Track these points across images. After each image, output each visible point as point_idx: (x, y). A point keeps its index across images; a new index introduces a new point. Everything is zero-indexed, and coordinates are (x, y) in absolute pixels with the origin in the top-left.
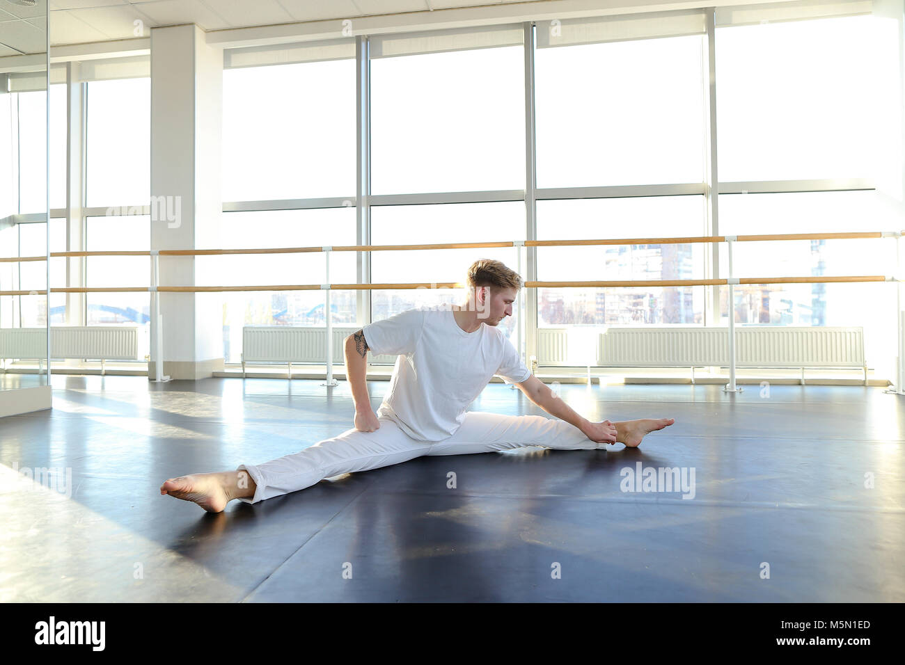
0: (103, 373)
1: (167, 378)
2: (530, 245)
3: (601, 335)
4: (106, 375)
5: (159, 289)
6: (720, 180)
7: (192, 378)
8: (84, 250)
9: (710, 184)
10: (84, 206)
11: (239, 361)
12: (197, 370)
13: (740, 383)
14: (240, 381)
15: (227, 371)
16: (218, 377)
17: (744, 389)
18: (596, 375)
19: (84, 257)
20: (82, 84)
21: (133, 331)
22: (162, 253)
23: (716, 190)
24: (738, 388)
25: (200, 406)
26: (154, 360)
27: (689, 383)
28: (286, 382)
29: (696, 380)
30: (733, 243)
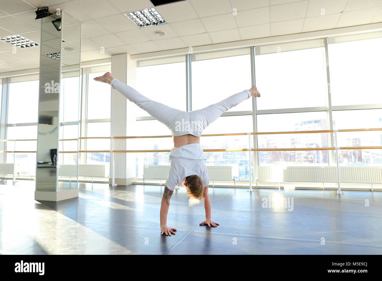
0: (93, 182)
1: (116, 185)
2: (254, 134)
3: (284, 170)
4: (93, 183)
5: (114, 151)
6: (332, 105)
7: (125, 185)
8: (86, 137)
9: (328, 107)
10: (86, 119)
11: (142, 178)
12: (127, 181)
13: (343, 190)
14: (143, 186)
15: (138, 182)
16: (134, 184)
17: (344, 192)
18: (282, 185)
19: (86, 139)
20: (87, 75)
21: (103, 166)
22: (115, 138)
23: (331, 109)
24: (342, 192)
25: (130, 197)
26: (111, 178)
27: (322, 190)
28: (160, 187)
29: (325, 188)
30: (337, 133)
